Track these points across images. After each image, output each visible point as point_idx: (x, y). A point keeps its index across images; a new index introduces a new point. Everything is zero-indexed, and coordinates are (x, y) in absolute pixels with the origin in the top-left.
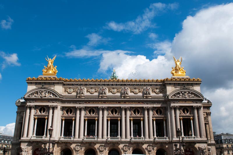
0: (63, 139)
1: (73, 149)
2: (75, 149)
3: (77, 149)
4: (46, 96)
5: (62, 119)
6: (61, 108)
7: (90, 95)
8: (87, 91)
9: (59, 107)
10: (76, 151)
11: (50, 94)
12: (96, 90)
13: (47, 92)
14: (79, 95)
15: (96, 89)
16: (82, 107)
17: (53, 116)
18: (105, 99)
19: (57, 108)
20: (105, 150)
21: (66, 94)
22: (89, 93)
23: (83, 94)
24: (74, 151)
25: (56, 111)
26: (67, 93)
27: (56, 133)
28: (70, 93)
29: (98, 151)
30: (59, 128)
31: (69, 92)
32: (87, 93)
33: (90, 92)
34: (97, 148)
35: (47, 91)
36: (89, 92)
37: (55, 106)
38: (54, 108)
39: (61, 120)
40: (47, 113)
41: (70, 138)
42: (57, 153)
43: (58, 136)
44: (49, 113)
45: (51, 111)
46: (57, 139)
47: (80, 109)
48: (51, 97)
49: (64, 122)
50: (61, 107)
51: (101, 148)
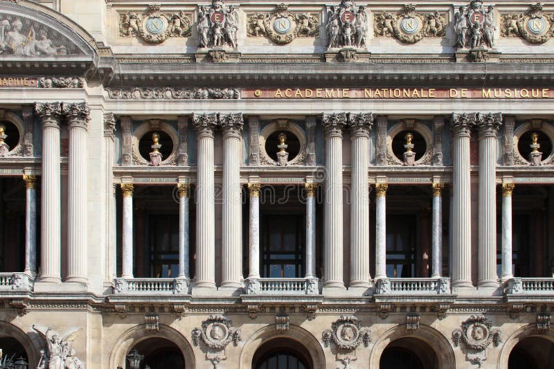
0: (129, 288)
1: (190, 339)
2: (199, 339)
3: (210, 341)
4: (14, 46)
5: (118, 187)
6: (107, 125)
7: (272, 49)
8: (254, 30)
9: (97, 119)
10: (206, 348)
11: (39, 38)
12: (306, 22)
13: (19, 23)
14: (206, 49)
15: (302, 18)
16: (228, 118)
17: (65, 167)
18: (360, 66)
19: (83, 116)
20: (366, 345)
21: (133, 46)
22: (262, 40)
23: (229, 42)
24: (197, 351)
25: (79, 137)
26: (135, 40)
27: (93, 259)
28: (154, 38)
29: (327, 350)
30: (108, 231)
31: (146, 33)
32: (253, 39)
33: (267, 34)
34: (319, 337)
35: (14, 18)
36: (261, 31)
37: (72, 107)
38: (66, 119)
39: (112, 191)
40: (31, 150)
41: (173, 285)
42: (103, 360)
43: (103, 272)
44: (39, 150)
45: (52, 137)
46: (97, 288)
47: (220, 130)
48: (44, 54)
49: (128, 201)
50: (108, 115)
51: (343, 334)
